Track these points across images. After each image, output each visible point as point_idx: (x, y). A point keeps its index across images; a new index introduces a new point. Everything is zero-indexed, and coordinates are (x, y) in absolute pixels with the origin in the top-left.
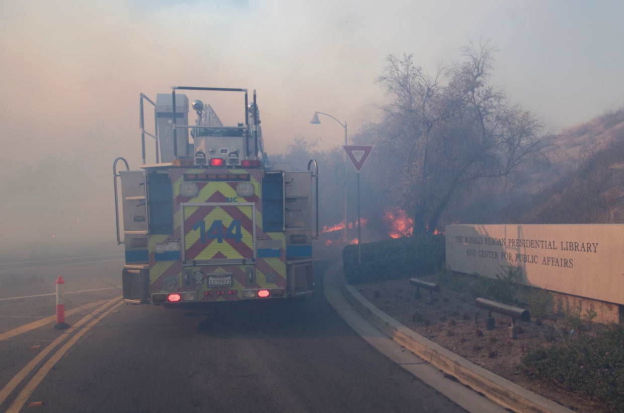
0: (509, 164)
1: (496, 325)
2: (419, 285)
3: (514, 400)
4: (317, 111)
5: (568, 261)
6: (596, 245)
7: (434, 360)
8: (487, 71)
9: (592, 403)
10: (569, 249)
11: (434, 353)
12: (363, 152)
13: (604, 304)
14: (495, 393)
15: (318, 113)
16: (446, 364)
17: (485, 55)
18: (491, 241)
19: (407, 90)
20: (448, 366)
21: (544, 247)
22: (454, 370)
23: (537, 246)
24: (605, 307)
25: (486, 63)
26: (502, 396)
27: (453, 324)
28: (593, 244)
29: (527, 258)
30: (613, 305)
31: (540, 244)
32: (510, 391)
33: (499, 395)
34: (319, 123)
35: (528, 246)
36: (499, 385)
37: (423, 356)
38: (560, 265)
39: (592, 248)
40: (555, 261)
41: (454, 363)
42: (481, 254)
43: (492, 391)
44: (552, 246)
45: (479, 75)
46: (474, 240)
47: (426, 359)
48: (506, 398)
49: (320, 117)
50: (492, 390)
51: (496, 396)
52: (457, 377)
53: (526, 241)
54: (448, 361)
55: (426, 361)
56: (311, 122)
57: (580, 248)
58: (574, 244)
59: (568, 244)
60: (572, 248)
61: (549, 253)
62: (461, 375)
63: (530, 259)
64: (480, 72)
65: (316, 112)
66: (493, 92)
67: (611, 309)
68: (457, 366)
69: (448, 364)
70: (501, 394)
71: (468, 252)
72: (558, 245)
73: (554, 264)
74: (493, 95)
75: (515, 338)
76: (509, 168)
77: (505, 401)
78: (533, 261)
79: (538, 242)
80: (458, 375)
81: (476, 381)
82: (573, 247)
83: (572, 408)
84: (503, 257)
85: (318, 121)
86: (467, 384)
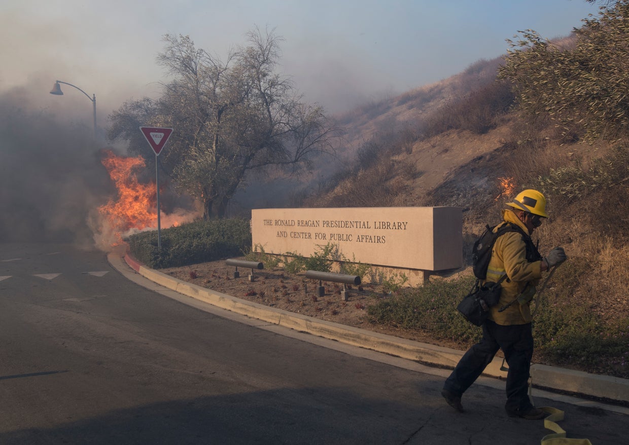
0: (297, 153)
1: (326, 293)
2: (236, 265)
3: (366, 340)
4: (59, 80)
5: (381, 238)
6: (405, 224)
7: (283, 322)
8: (273, 59)
9: (425, 334)
10: (381, 228)
11: (282, 316)
12: (163, 135)
13: (411, 271)
14: (347, 337)
15: (60, 82)
16: (297, 323)
17: (271, 44)
18: (305, 223)
19: (193, 71)
20: (299, 324)
21: (358, 226)
22: (305, 326)
23: (352, 226)
24: (412, 273)
25: (271, 50)
26: (355, 339)
27: (286, 295)
28: (403, 223)
29: (342, 237)
30: (419, 272)
31: (355, 225)
32: (360, 333)
33: (351, 338)
34: (62, 94)
35: (343, 226)
36: (351, 331)
37: (270, 320)
38: (373, 241)
39: (403, 227)
40: (369, 239)
41: (305, 321)
42: (293, 235)
43: (346, 337)
44: (366, 226)
45: (263, 62)
46: (285, 222)
47: (273, 322)
48: (358, 340)
49: (63, 87)
50: (345, 335)
51: (349, 340)
52: (309, 331)
53: (340, 223)
54: (299, 319)
55: (275, 324)
56: (51, 93)
57: (391, 226)
58: (386, 223)
59: (381, 223)
60: (384, 227)
61: (363, 232)
62: (313, 329)
63: (345, 237)
64: (265, 59)
65: (58, 82)
66: (280, 80)
67: (417, 274)
68: (308, 322)
69: (298, 322)
70: (354, 337)
71: (278, 234)
72: (371, 224)
73: (368, 241)
74: (279, 83)
75: (347, 300)
76: (298, 157)
77: (357, 342)
78: (348, 239)
79: (352, 223)
80: (310, 329)
81: (328, 331)
82: (386, 225)
83: (411, 339)
84: (317, 237)
85: (61, 91)
86: (320, 335)
